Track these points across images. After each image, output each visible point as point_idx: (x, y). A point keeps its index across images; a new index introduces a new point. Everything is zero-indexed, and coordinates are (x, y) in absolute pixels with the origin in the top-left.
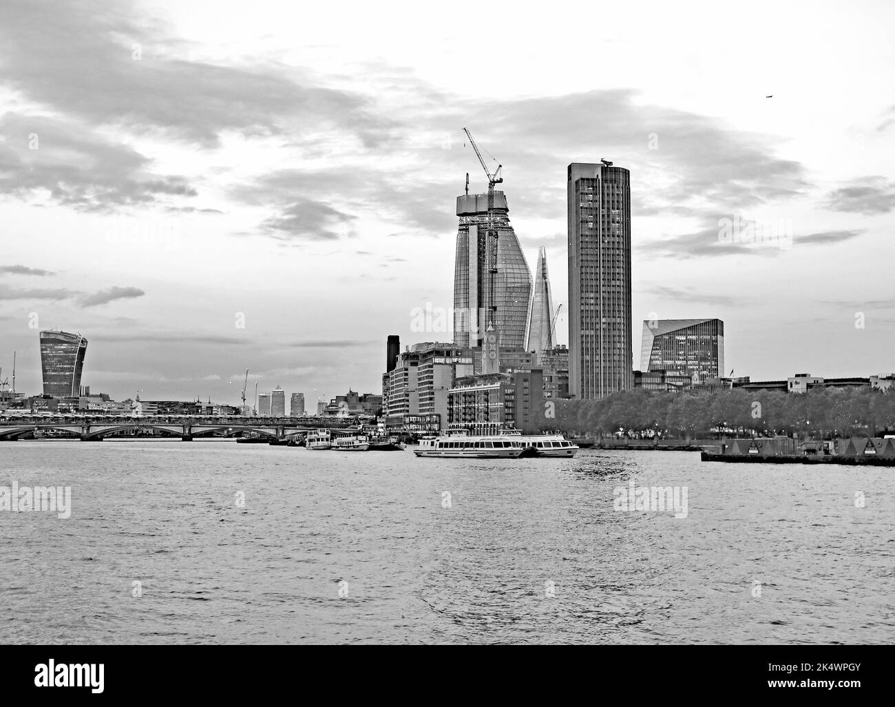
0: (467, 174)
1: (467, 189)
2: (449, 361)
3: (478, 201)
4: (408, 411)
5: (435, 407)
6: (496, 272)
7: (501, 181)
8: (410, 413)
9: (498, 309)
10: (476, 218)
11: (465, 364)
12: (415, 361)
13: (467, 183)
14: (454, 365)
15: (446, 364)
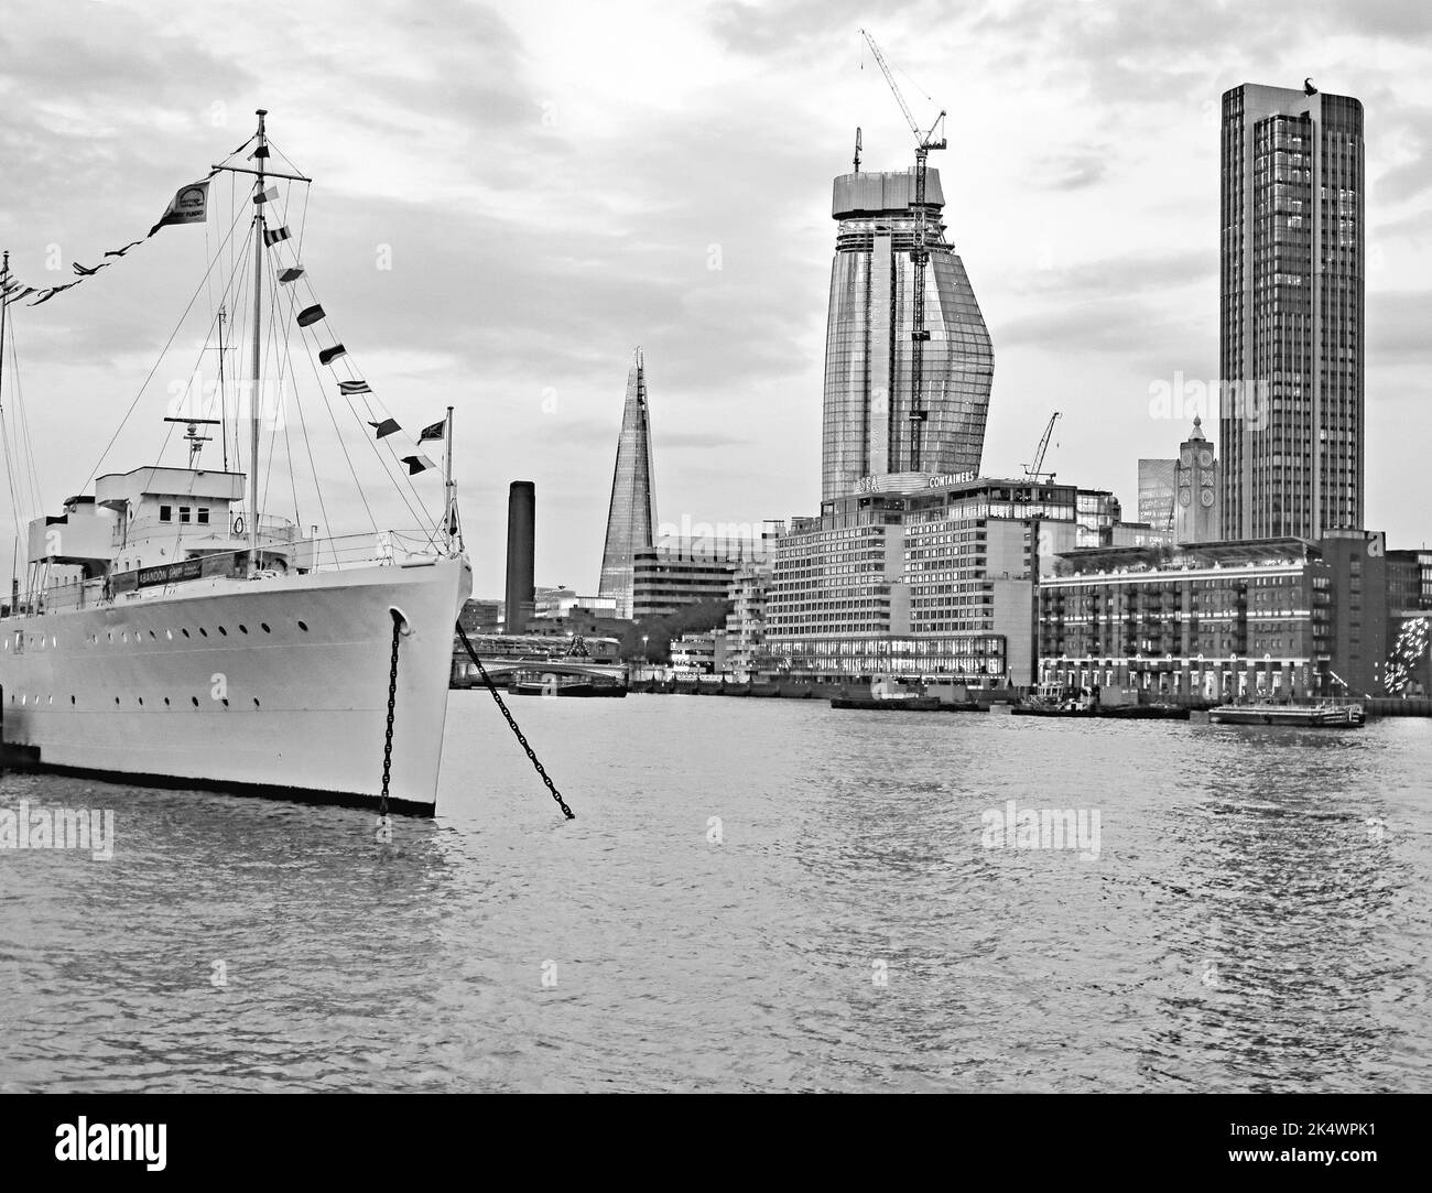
0: (859, 129)
1: (857, 162)
2: (1021, 512)
3: (887, 186)
4: (887, 628)
5: (995, 618)
6: (928, 338)
7: (942, 146)
8: (892, 632)
9: (930, 416)
10: (887, 222)
11: (1058, 521)
12: (896, 513)
13: (858, 148)
14: (1034, 523)
15: (1012, 519)
